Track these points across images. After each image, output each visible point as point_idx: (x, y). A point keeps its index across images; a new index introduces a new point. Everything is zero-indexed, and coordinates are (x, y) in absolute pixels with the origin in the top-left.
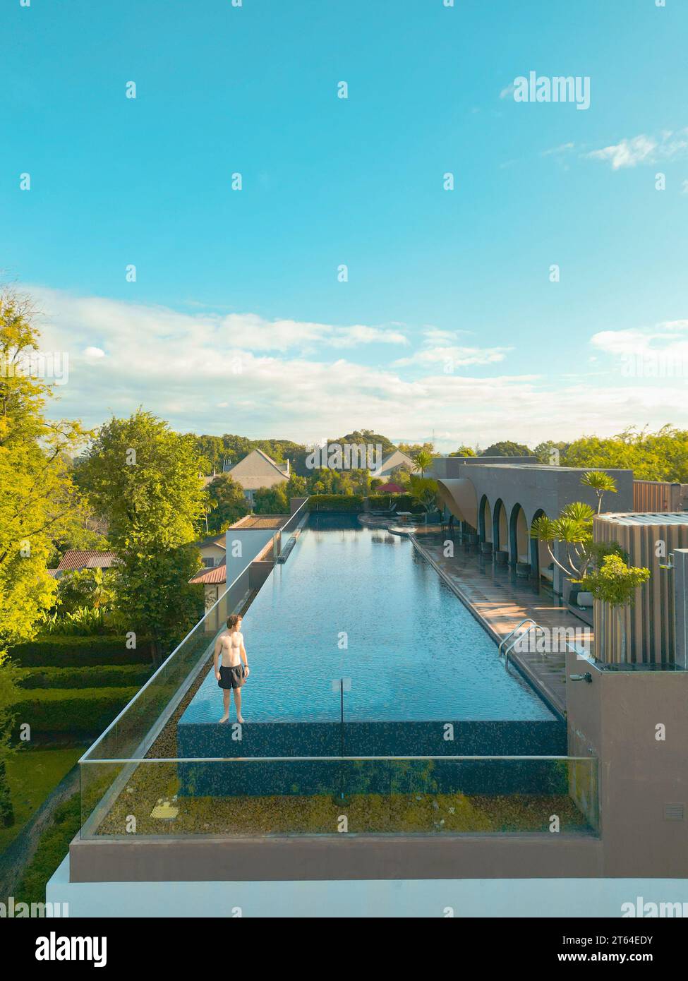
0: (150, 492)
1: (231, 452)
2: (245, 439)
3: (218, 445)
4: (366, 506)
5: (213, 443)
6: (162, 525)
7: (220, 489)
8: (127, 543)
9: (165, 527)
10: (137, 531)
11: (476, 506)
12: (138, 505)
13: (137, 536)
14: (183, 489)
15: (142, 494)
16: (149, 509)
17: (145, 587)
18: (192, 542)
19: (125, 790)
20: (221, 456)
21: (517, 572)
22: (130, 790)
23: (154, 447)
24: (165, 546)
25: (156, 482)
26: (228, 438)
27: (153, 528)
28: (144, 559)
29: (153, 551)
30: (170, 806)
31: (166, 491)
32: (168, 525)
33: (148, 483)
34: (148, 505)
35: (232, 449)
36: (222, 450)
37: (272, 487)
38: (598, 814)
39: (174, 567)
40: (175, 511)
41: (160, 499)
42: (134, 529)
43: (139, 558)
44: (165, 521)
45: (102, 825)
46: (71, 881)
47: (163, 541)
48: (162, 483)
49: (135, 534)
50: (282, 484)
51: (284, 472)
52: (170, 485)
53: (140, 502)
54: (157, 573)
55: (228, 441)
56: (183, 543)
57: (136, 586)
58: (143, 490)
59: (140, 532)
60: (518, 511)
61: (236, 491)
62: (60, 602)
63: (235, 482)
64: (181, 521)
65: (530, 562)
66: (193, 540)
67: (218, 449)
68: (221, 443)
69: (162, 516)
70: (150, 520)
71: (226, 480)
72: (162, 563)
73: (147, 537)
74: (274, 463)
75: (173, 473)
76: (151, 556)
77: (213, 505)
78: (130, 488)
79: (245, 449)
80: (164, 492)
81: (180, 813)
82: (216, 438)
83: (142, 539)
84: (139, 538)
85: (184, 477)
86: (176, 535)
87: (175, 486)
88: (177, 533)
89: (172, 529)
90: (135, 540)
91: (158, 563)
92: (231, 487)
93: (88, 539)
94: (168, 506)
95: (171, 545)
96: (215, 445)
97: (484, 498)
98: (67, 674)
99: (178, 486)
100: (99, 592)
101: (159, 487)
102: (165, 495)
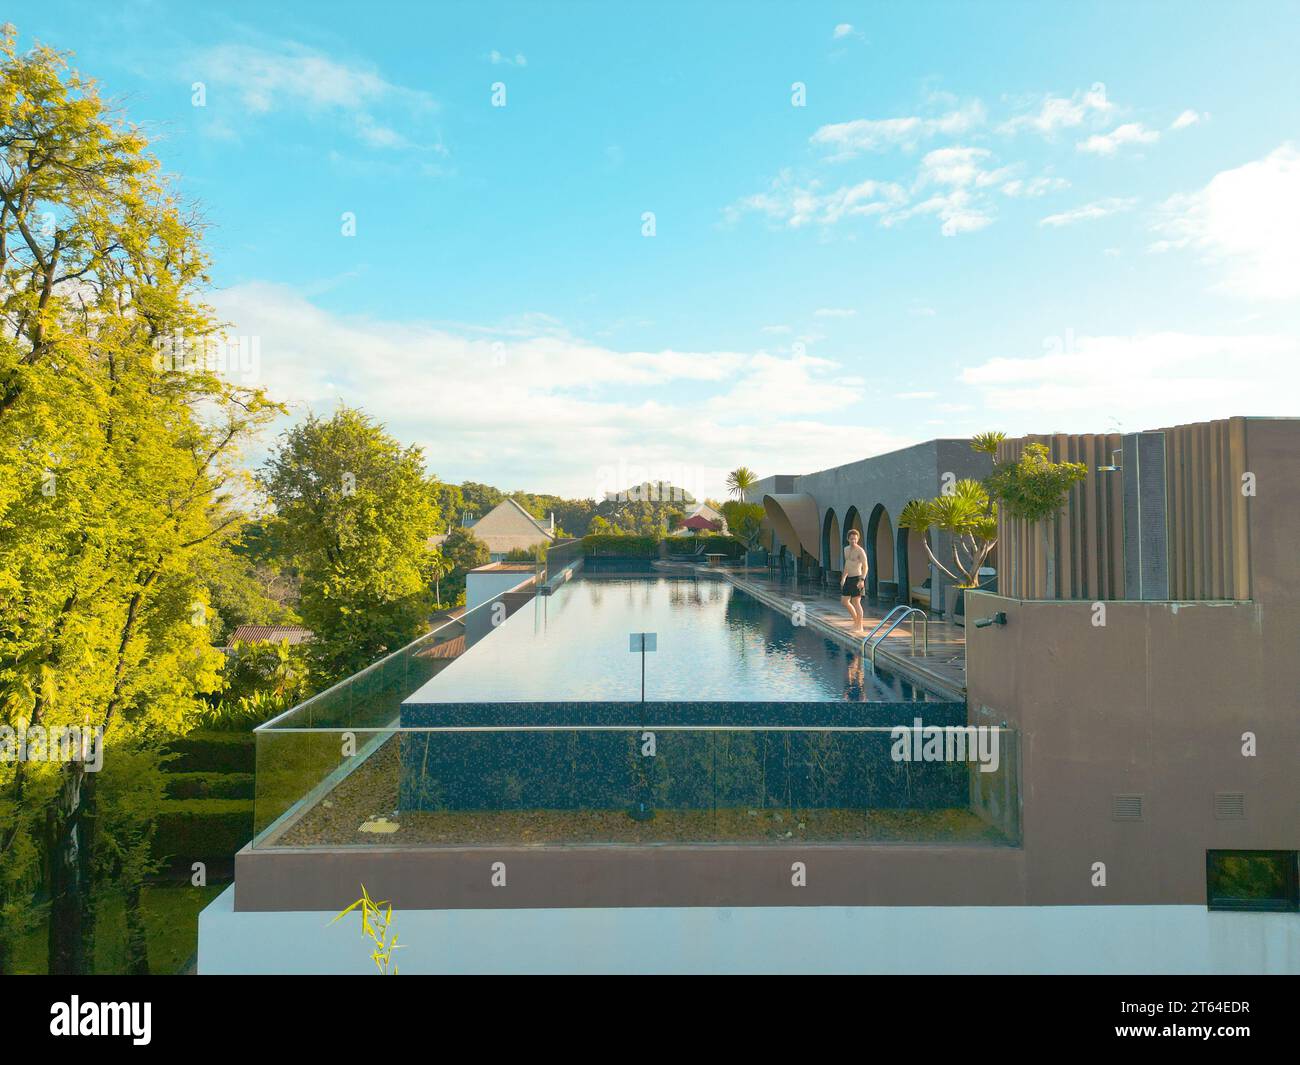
0: (361, 521)
1: (473, 505)
2: (493, 489)
3: (456, 496)
4: (662, 550)
5: (448, 493)
6: (377, 569)
7: (456, 550)
8: (326, 592)
9: (380, 571)
10: (341, 576)
11: (817, 526)
12: (343, 539)
13: (340, 582)
14: (407, 520)
15: (349, 523)
16: (358, 544)
17: (349, 655)
18: (418, 593)
19: (321, 804)
20: (459, 511)
21: (878, 594)
22: (327, 804)
23: (369, 456)
24: (379, 597)
25: (370, 506)
26: (469, 487)
27: (363, 572)
28: (349, 616)
29: (362, 606)
30: (388, 822)
31: (384, 519)
32: (385, 569)
33: (359, 506)
34: (357, 539)
35: (475, 501)
36: (460, 503)
37: (530, 549)
38: (1017, 811)
39: (391, 628)
40: (395, 549)
41: (374, 531)
42: (337, 573)
43: (342, 614)
44: (380, 562)
45: (285, 836)
46: (237, 909)
47: (377, 591)
48: (378, 508)
49: (337, 579)
50: (543, 546)
51: (547, 531)
52: (389, 513)
53: (346, 533)
54: (367, 635)
55: (469, 491)
56: (405, 595)
57: (337, 652)
58: (350, 516)
59: (344, 576)
60: (880, 513)
61: (479, 553)
62: (228, 685)
63: (477, 540)
64: (403, 563)
65: (896, 581)
66: (419, 590)
67: (456, 503)
68: (460, 493)
69: (377, 557)
70: (360, 561)
71: (465, 537)
72: (375, 621)
73: (354, 584)
74: (532, 518)
75: (394, 496)
76: (359, 612)
77: (446, 566)
78: (333, 513)
79: (492, 502)
80: (380, 520)
81: (402, 827)
82: (452, 487)
83: (347, 586)
84: (344, 586)
85: (408, 502)
86: (396, 583)
87: (396, 514)
88: (397, 579)
89: (389, 574)
90: (338, 587)
91: (370, 621)
92: (472, 547)
93: (270, 612)
94: (385, 542)
95: (389, 597)
96: (452, 495)
97: (831, 513)
98: (233, 782)
99: (400, 514)
100: (283, 672)
101: (373, 513)
102: (382, 526)
